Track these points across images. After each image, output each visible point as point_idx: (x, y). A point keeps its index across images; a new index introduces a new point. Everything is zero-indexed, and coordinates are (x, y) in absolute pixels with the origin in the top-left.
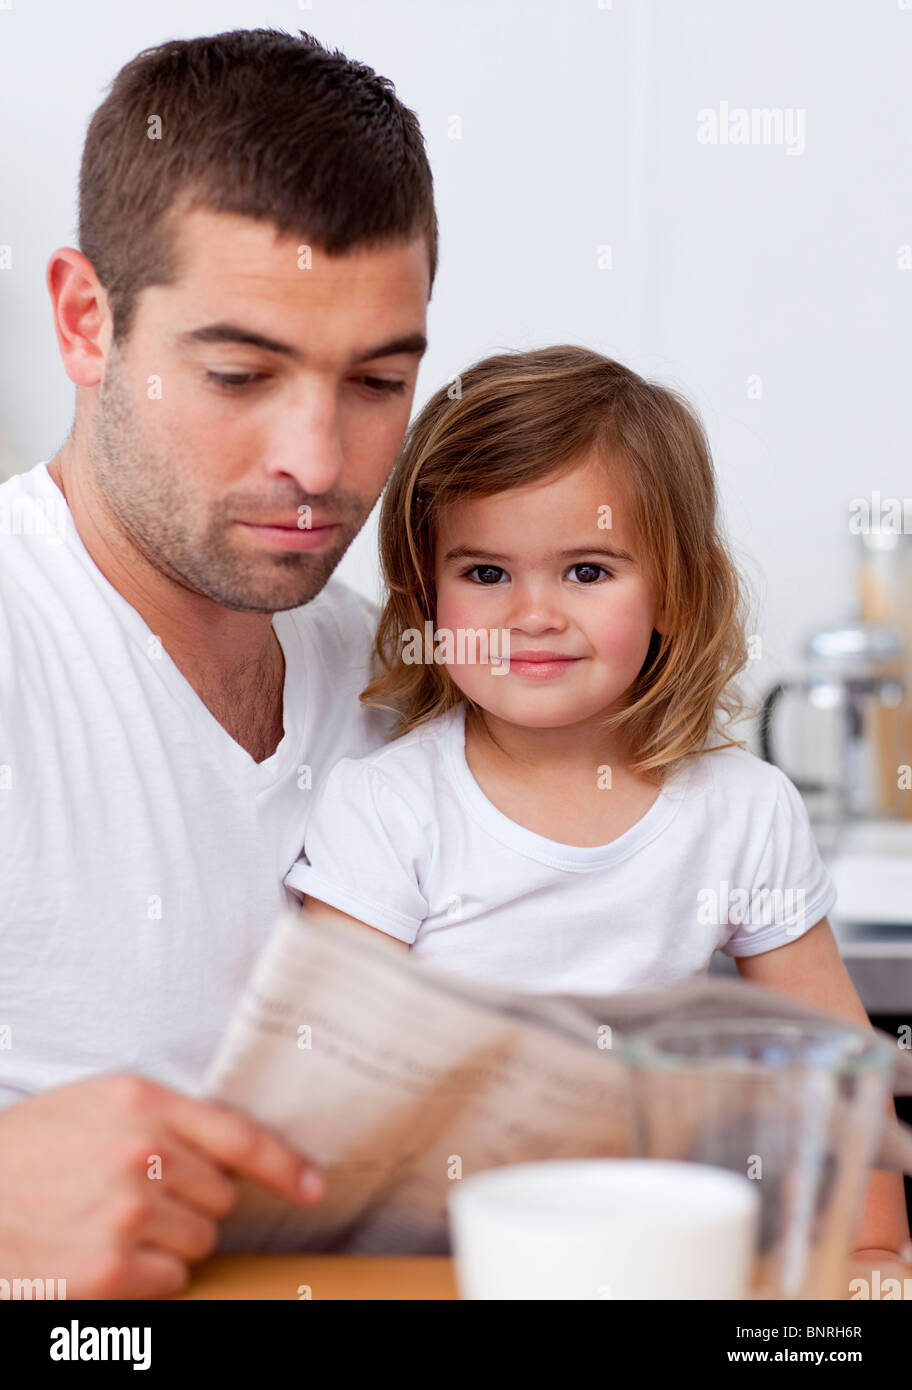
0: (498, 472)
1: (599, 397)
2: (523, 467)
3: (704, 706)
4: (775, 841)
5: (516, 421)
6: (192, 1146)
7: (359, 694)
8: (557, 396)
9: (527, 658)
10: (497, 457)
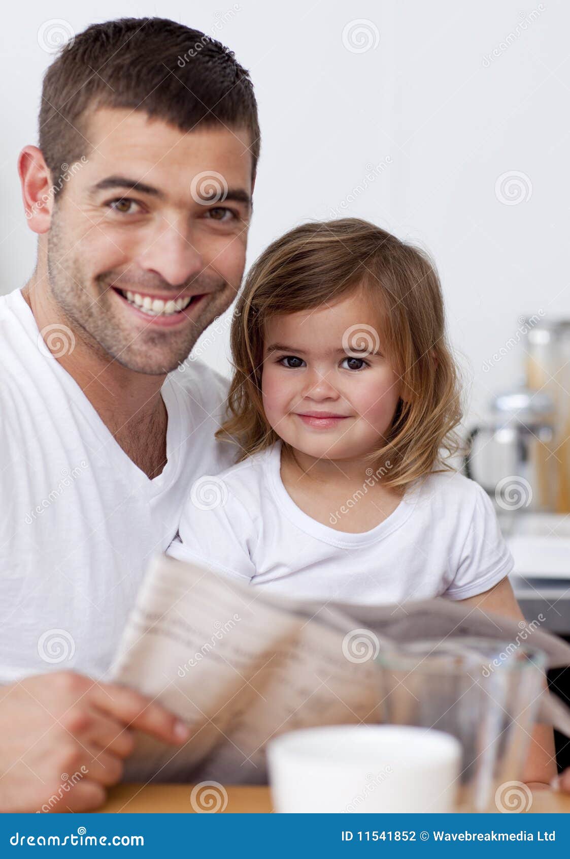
0: (298, 299)
1: (365, 253)
2: (313, 296)
3: (430, 448)
4: (475, 527)
5: (312, 267)
6: (106, 712)
7: (215, 432)
8: (339, 251)
9: (314, 416)
10: (298, 289)
